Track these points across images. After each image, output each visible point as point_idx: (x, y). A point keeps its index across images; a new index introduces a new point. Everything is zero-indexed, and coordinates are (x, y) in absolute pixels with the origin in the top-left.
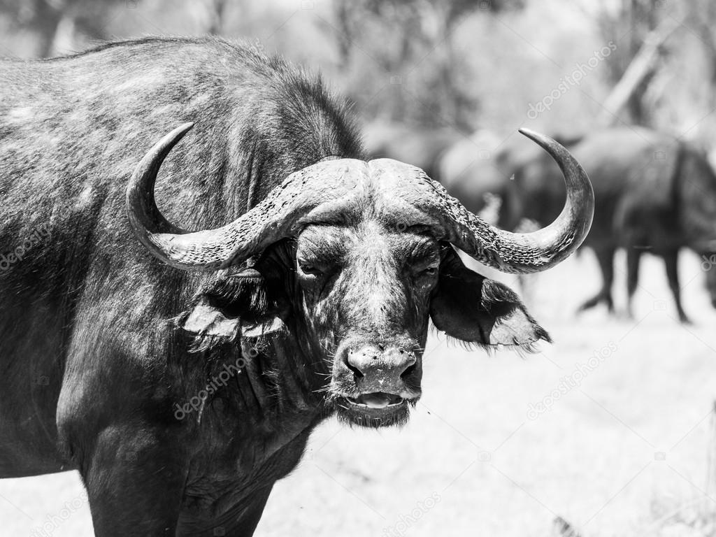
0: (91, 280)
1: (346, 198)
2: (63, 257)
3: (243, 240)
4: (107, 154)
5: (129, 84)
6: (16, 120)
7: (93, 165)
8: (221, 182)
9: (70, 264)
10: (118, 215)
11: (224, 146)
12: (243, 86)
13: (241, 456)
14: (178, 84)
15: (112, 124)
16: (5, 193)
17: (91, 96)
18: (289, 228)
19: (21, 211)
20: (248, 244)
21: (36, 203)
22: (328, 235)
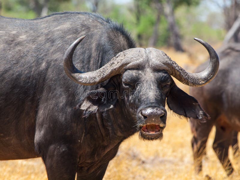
0: (45, 94)
1: (140, 60)
2: (35, 86)
3: (104, 75)
4: (51, 51)
5: (59, 28)
6: (21, 40)
7: (46, 55)
8: (89, 62)
9: (38, 88)
10: (54, 72)
11: (90, 50)
12: (97, 29)
13: (96, 153)
14: (75, 28)
15: (53, 41)
16: (17, 64)
17: (46, 32)
18: (120, 70)
19: (22, 70)
20: (105, 76)
21: (27, 67)
22: (134, 73)
